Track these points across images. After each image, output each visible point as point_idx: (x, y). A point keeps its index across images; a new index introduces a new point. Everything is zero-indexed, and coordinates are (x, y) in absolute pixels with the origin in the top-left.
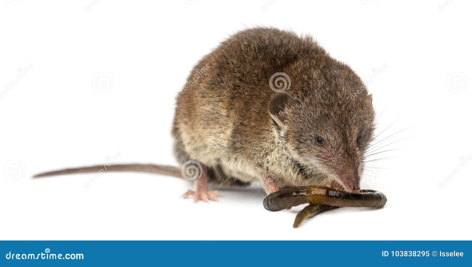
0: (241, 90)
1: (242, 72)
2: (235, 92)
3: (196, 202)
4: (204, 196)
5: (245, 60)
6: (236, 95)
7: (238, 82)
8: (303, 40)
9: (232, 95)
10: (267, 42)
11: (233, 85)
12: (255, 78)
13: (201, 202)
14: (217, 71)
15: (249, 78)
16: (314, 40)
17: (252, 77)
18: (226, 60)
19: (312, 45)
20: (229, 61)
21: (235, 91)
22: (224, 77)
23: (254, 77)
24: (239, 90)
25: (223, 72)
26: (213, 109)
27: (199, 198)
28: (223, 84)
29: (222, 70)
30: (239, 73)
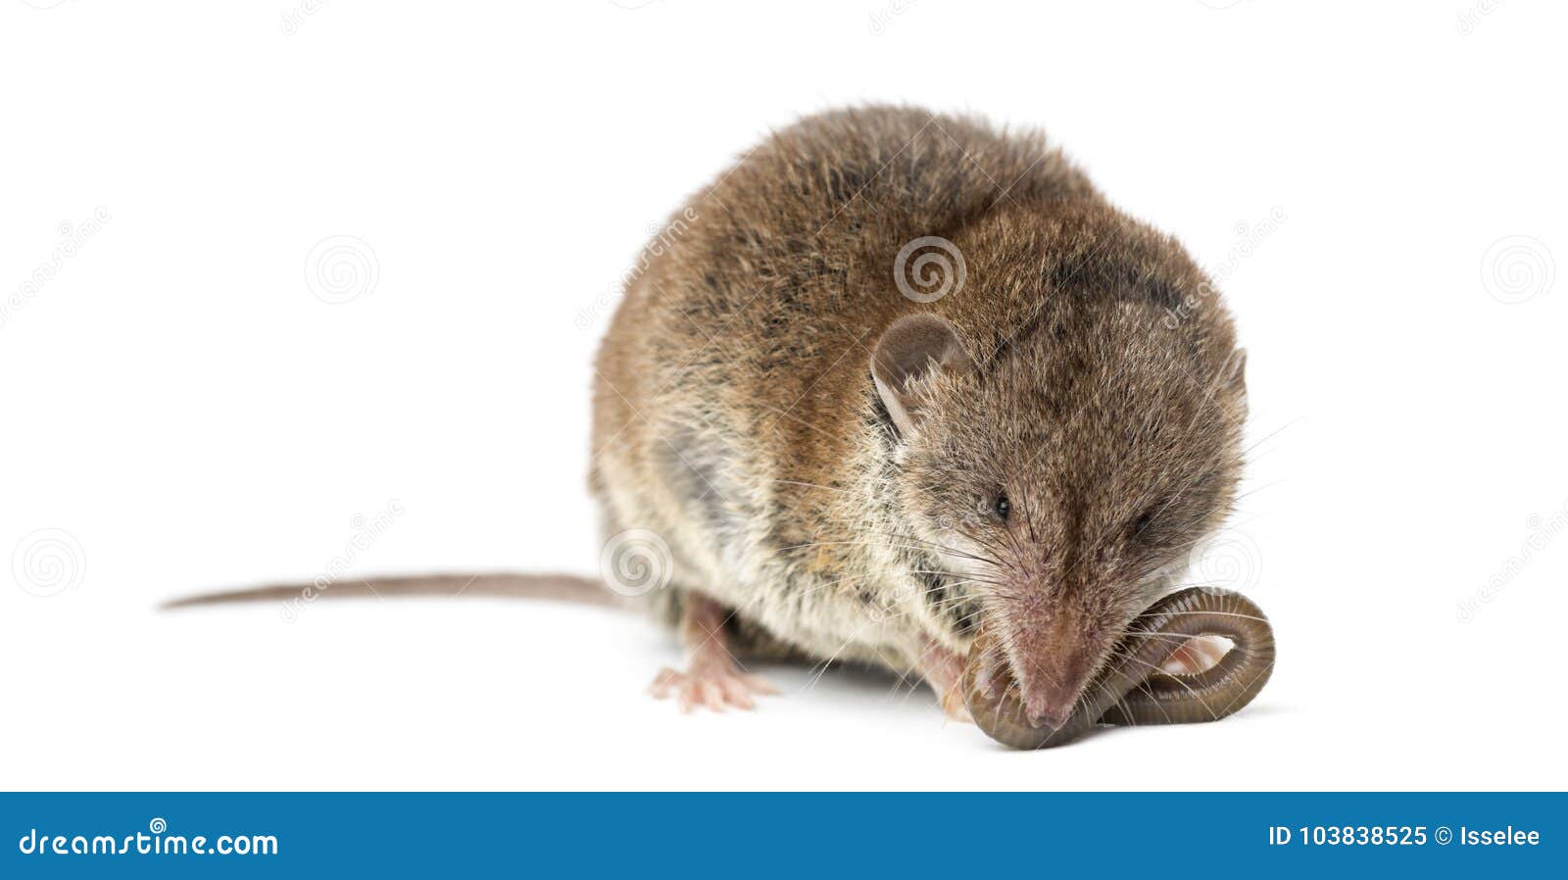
0: (790, 338)
1: (789, 270)
2: (774, 345)
3: (688, 711)
4: (712, 692)
5: (799, 224)
6: (777, 354)
7: (778, 305)
8: (1011, 147)
9: (764, 353)
10: (876, 155)
11: (764, 320)
12: (833, 292)
13: (703, 713)
14: (708, 267)
15: (814, 294)
16: (1052, 145)
17: (824, 290)
18: (734, 228)
19: (1042, 164)
20: (744, 228)
21: (773, 342)
22: (730, 292)
23: (833, 288)
24: (784, 338)
25: (727, 271)
26: (699, 407)
27: (698, 697)
28: (728, 315)
29: (723, 264)
30: (780, 273)
